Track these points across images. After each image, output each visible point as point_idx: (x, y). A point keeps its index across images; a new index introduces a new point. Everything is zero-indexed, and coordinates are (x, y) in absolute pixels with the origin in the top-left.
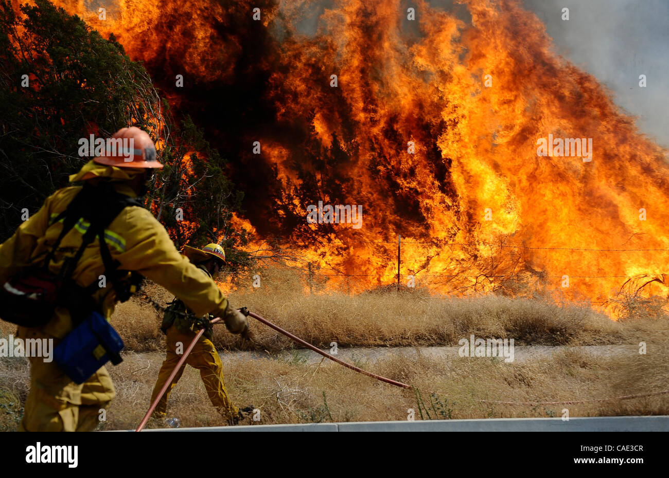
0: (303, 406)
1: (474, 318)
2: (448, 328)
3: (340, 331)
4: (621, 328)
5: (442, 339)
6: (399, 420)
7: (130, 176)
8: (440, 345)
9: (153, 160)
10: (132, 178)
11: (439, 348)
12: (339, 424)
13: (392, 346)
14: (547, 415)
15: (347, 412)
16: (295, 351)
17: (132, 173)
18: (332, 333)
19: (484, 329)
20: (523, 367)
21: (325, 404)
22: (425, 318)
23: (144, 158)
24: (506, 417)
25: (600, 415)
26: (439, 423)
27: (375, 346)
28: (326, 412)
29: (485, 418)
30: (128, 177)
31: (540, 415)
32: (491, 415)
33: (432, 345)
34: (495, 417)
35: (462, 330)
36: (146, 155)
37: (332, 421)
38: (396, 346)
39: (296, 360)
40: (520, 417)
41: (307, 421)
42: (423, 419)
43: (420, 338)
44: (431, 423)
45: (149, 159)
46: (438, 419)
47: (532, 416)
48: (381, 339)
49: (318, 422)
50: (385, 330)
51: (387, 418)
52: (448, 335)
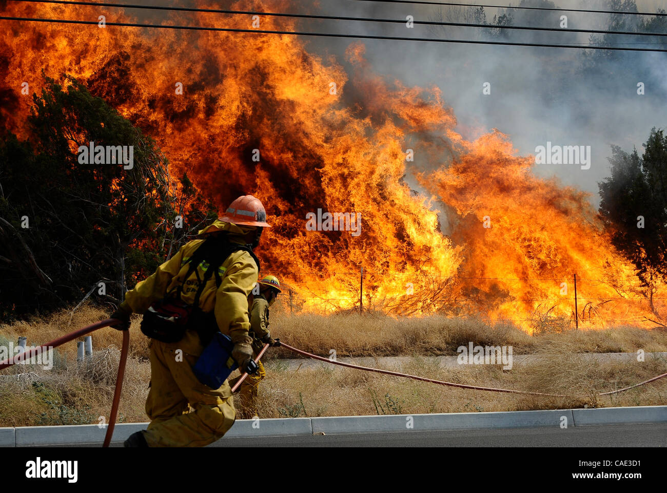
0: (284, 404)
1: (421, 334)
2: (400, 342)
3: (314, 344)
4: (535, 341)
5: (395, 351)
6: (360, 415)
7: (245, 232)
8: (394, 355)
9: (263, 221)
10: (246, 233)
11: (393, 357)
12: (312, 418)
13: (354, 356)
14: (477, 410)
15: (319, 409)
16: (278, 360)
17: (247, 229)
18: (308, 346)
19: (428, 342)
20: (459, 372)
21: (301, 403)
22: (382, 334)
23: (256, 219)
24: (444, 412)
25: (518, 410)
26: (391, 417)
27: (342, 356)
28: (302, 409)
29: (428, 413)
30: (242, 232)
31: (471, 411)
32: (431, 411)
33: (387, 356)
34: (436, 412)
35: (411, 343)
36: (258, 217)
37: (306, 416)
38: (358, 356)
39: (279, 367)
40: (455, 412)
41: (286, 416)
42: (379, 414)
43: (377, 350)
44: (385, 417)
45: (260, 220)
46: (391, 414)
47: (465, 411)
48: (346, 350)
49: (295, 417)
50: (350, 344)
51: (351, 414)
52: (400, 347)
